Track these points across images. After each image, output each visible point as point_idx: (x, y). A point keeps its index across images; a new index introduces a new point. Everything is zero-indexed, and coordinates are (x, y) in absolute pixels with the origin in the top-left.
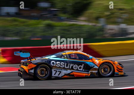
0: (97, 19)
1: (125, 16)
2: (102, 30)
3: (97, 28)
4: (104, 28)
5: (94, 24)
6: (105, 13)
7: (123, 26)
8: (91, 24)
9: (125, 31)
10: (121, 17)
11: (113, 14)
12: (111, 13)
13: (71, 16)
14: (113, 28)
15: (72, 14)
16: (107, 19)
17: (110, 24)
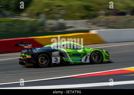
0: (38, 14)
1: (63, 12)
2: (42, 24)
3: (38, 23)
4: (45, 23)
5: (35, 19)
6: (45, 9)
7: (61, 21)
8: (32, 20)
9: (63, 25)
10: (59, 13)
11: (51, 10)
12: (50, 9)
13: (13, 12)
14: (52, 23)
15: (15, 11)
16: (47, 15)
17: (49, 20)
